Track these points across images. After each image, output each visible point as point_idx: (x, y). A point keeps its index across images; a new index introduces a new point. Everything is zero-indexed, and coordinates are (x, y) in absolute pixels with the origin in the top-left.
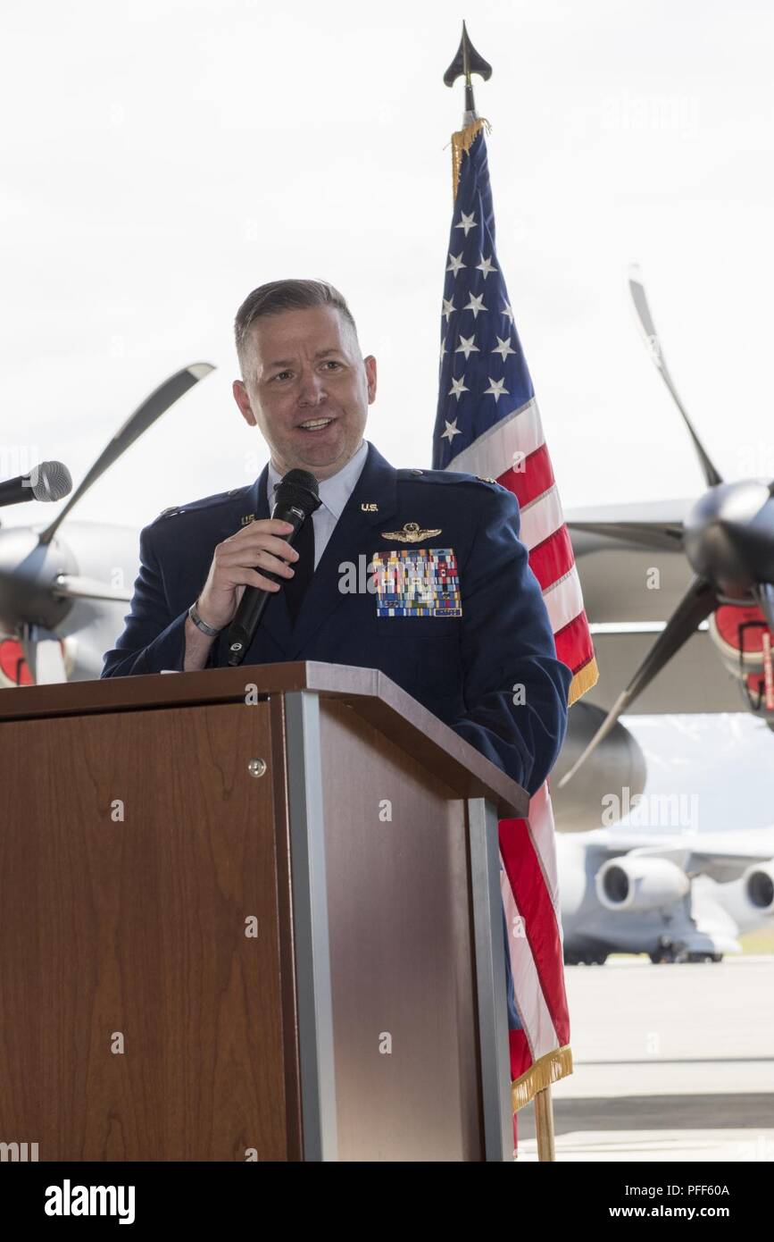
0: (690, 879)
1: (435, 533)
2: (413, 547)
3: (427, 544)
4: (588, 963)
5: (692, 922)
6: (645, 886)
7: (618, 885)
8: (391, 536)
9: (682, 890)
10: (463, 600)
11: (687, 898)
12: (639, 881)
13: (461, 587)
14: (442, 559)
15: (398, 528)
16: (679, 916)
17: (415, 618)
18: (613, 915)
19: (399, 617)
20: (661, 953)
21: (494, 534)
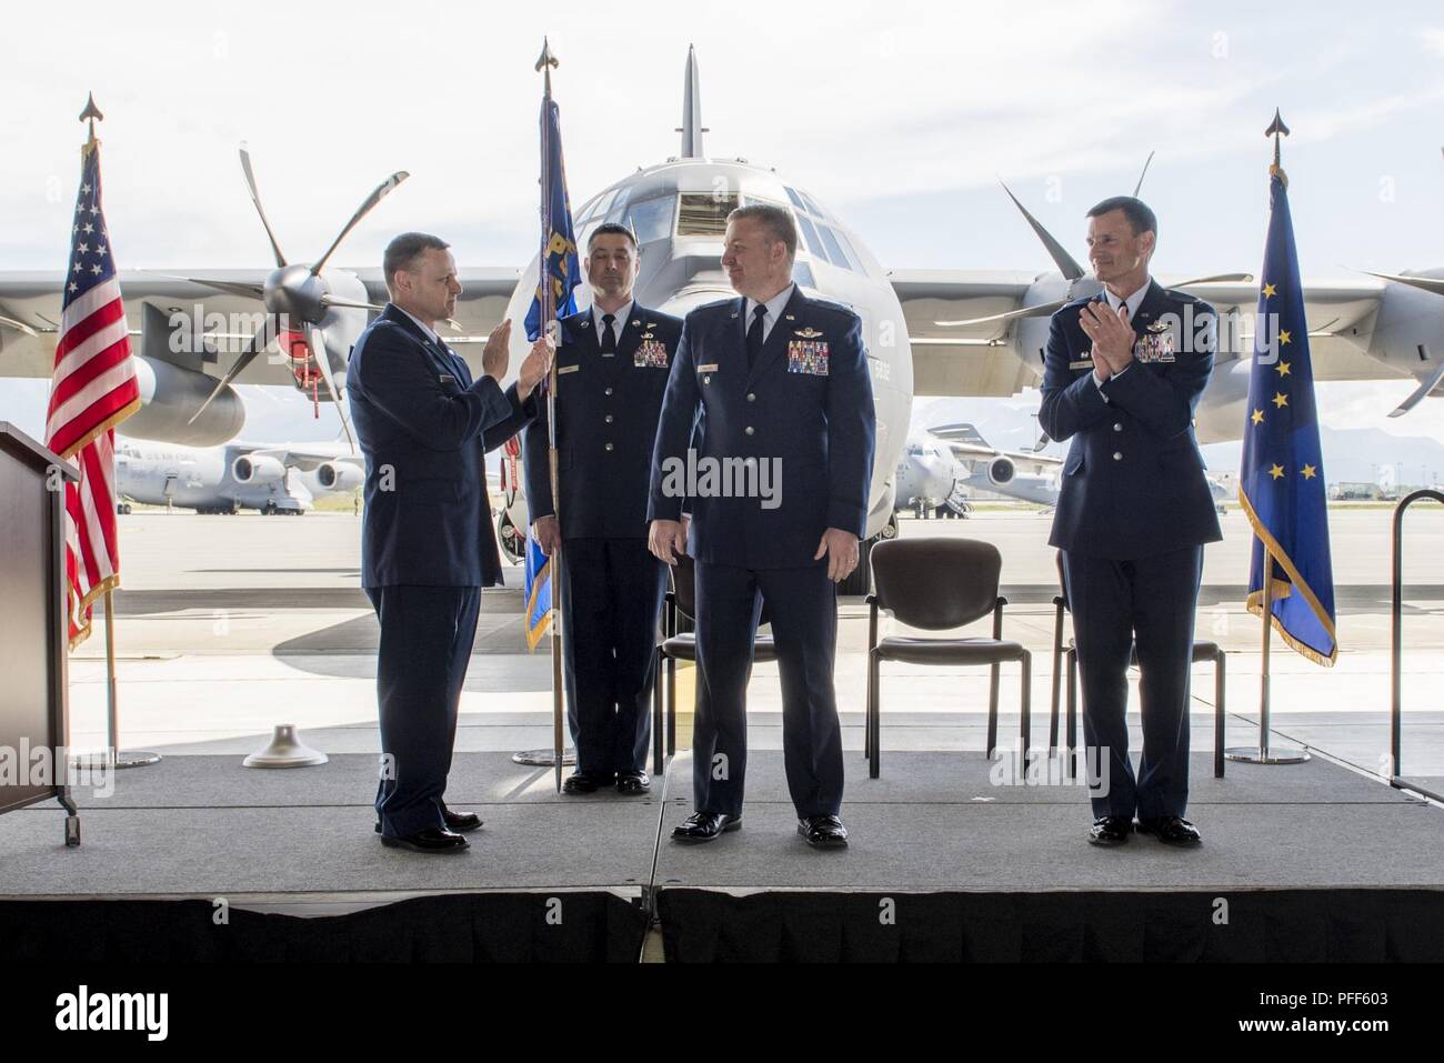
0: (287, 468)
1: (820, 334)
2: (809, 340)
3: (816, 339)
4: (224, 513)
5: (287, 492)
6: (260, 471)
7: (244, 470)
8: (799, 333)
9: (282, 474)
10: (829, 367)
11: (285, 478)
12: (257, 467)
13: (829, 362)
14: (822, 347)
15: (803, 330)
16: (280, 489)
17: (805, 374)
18: (241, 486)
19: (798, 373)
20: (268, 509)
21: (849, 335)
